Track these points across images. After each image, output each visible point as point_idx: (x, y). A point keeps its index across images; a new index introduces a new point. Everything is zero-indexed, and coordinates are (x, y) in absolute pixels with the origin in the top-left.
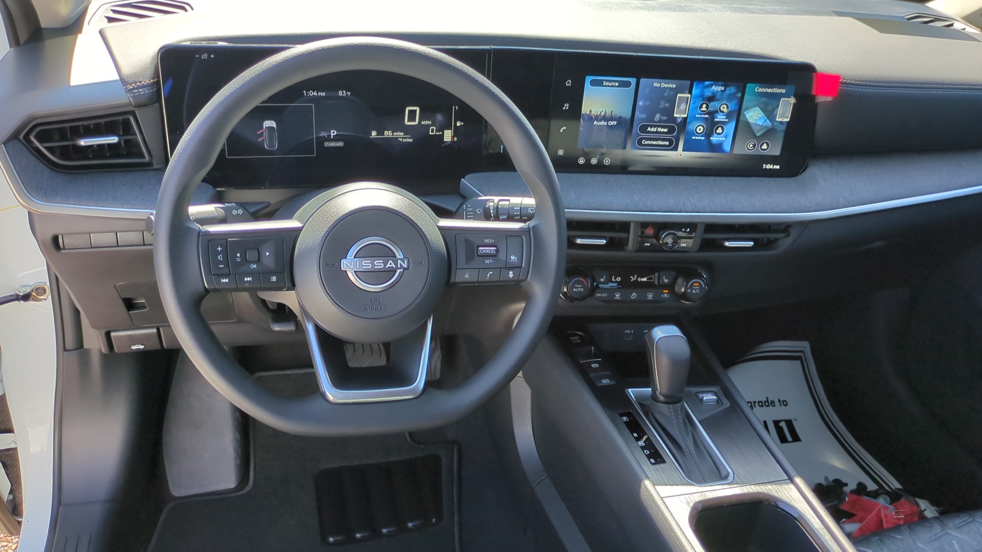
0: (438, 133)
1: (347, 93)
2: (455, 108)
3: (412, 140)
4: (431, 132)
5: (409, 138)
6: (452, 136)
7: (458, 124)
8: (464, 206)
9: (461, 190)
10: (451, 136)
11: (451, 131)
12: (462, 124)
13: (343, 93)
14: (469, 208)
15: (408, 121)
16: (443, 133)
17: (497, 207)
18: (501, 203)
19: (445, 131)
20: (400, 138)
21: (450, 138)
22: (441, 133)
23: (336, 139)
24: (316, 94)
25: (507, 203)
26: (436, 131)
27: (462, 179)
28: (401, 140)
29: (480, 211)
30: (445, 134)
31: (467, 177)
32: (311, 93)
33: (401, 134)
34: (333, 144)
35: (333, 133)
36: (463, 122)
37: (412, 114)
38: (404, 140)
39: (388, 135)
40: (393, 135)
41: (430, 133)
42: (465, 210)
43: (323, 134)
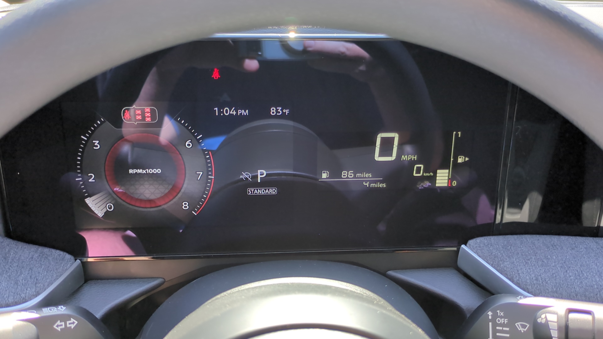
0: (428, 174)
1: (284, 111)
2: (457, 135)
3: (384, 185)
4: (416, 173)
5: (381, 182)
6: (449, 179)
7: (460, 160)
8: (490, 313)
9: (461, 263)
10: (447, 178)
11: (447, 171)
12: (467, 159)
13: (277, 110)
14: (501, 317)
15: (380, 155)
16: (435, 173)
17: (567, 327)
18: (572, 316)
19: (438, 171)
20: (366, 182)
21: (446, 181)
22: (432, 174)
23: (265, 183)
24: (234, 113)
25: (588, 317)
26: (425, 171)
27: (463, 246)
28: (367, 184)
29: (524, 326)
30: (438, 175)
31: (471, 242)
32: (227, 110)
33: (367, 175)
34: (260, 192)
35: (261, 174)
36: (468, 157)
37: (387, 145)
38: (373, 185)
39: (348, 178)
40: (355, 177)
41: (415, 175)
42: (490, 321)
43: (245, 175)
